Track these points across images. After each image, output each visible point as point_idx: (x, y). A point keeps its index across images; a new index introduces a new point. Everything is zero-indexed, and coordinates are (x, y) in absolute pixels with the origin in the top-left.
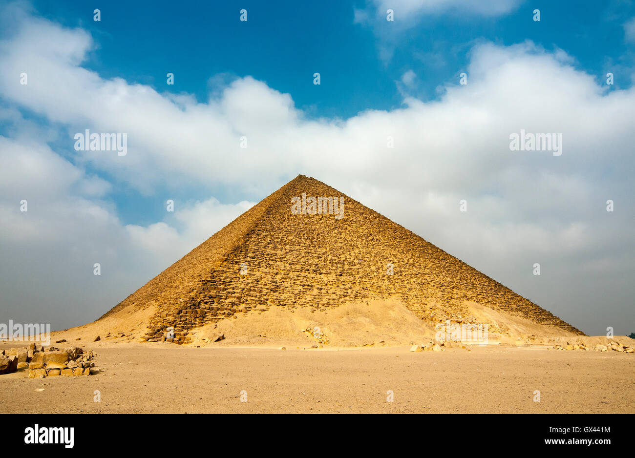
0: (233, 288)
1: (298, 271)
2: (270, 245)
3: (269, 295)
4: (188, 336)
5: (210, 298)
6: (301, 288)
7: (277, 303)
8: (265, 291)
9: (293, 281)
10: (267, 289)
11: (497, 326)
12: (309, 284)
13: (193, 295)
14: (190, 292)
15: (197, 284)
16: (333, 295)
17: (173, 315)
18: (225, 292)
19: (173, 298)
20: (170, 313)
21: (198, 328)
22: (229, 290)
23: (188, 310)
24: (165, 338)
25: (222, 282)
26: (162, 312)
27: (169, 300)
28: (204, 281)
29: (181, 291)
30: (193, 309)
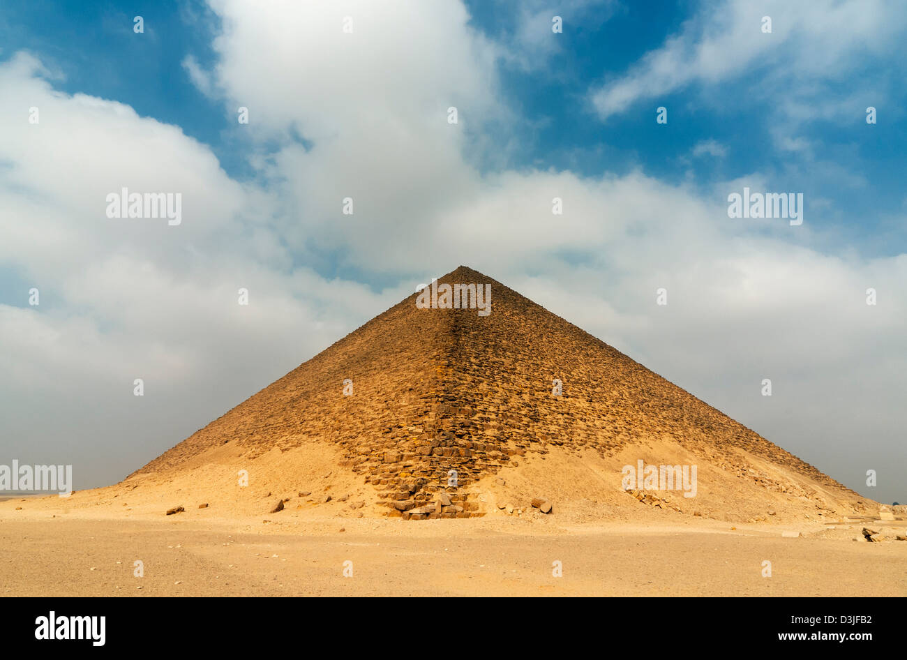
0: (484, 412)
1: (543, 391)
2: (488, 349)
3: (533, 426)
4: (469, 500)
5: (462, 427)
6: (560, 416)
7: (550, 439)
8: (526, 420)
9: (545, 405)
10: (525, 416)
11: (798, 486)
12: (566, 410)
13: (431, 420)
14: (420, 416)
15: (426, 403)
16: (604, 430)
17: (418, 457)
18: (476, 418)
19: (372, 428)
20: (406, 453)
21: (475, 485)
22: (480, 415)
23: (444, 448)
24: (443, 506)
25: (464, 401)
26: (373, 453)
27: (359, 431)
28: (439, 397)
29: (381, 416)
30: (451, 446)
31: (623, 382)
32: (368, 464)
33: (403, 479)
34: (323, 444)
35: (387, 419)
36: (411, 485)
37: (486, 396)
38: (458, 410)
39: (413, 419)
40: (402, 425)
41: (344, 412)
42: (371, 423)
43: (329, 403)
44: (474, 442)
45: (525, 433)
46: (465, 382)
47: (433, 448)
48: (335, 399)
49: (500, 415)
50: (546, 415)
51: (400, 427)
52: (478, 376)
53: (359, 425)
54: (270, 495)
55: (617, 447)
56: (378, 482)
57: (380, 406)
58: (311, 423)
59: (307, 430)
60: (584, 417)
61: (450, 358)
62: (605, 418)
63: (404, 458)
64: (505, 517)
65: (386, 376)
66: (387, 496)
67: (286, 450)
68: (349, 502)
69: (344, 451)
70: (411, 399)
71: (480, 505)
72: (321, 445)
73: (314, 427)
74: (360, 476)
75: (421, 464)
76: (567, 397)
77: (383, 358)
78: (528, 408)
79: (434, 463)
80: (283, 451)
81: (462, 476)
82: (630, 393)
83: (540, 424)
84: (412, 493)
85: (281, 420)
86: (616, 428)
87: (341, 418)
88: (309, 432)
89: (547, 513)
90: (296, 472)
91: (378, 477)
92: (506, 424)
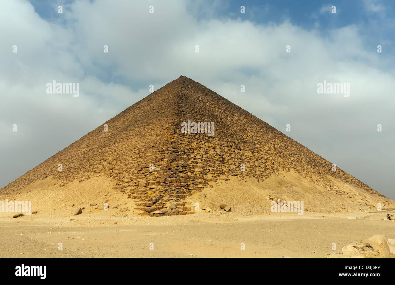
0: (194, 159)
1: (227, 147)
3: (222, 166)
4: (186, 206)
5: (182, 167)
6: (236, 160)
7: (230, 173)
8: (217, 162)
9: (228, 154)
10: (217, 160)
11: (358, 194)
12: (240, 157)
13: (165, 163)
14: (158, 161)
15: (162, 154)
16: (260, 168)
17: (158, 184)
18: (190, 162)
19: (131, 168)
20: (151, 182)
21: (189, 198)
22: (192, 160)
23: (172, 178)
24: (171, 209)
25: (183, 153)
26: (132, 182)
27: (123, 170)
28: (169, 151)
29: (136, 161)
30: (176, 178)
31: (271, 141)
32: (130, 188)
33: (150, 195)
34: (103, 177)
35: (140, 163)
36: (154, 199)
37: (196, 150)
38: (180, 158)
39: (154, 163)
40: (148, 166)
41: (115, 159)
42: (130, 165)
43: (106, 154)
44: (189, 175)
45: (217, 170)
46: (184, 142)
47: (166, 178)
48: (109, 152)
49: (203, 160)
50: (228, 160)
51: (147, 167)
52: (191, 139)
53: (124, 167)
54: (73, 206)
55: (266, 176)
56: (135, 197)
57: (136, 156)
58: (96, 166)
59: (94, 170)
60: (249, 161)
61: (175, 129)
62: (260, 161)
63: (150, 184)
64: (205, 214)
65: (139, 139)
66: (140, 205)
67: (82, 181)
68: (119, 209)
69: (116, 181)
70: (153, 152)
71: (192, 208)
72: (102, 178)
73: (98, 168)
74: (125, 195)
75: (159, 187)
76: (240, 150)
77: (136, 129)
78: (219, 156)
79: (167, 187)
80: (80, 182)
81: (182, 193)
82: (274, 148)
83: (225, 165)
84: (154, 203)
85: (78, 164)
86: (266, 166)
87: (113, 163)
88: (95, 171)
89: (228, 211)
90: (88, 193)
91: (135, 195)
92: (207, 165)
